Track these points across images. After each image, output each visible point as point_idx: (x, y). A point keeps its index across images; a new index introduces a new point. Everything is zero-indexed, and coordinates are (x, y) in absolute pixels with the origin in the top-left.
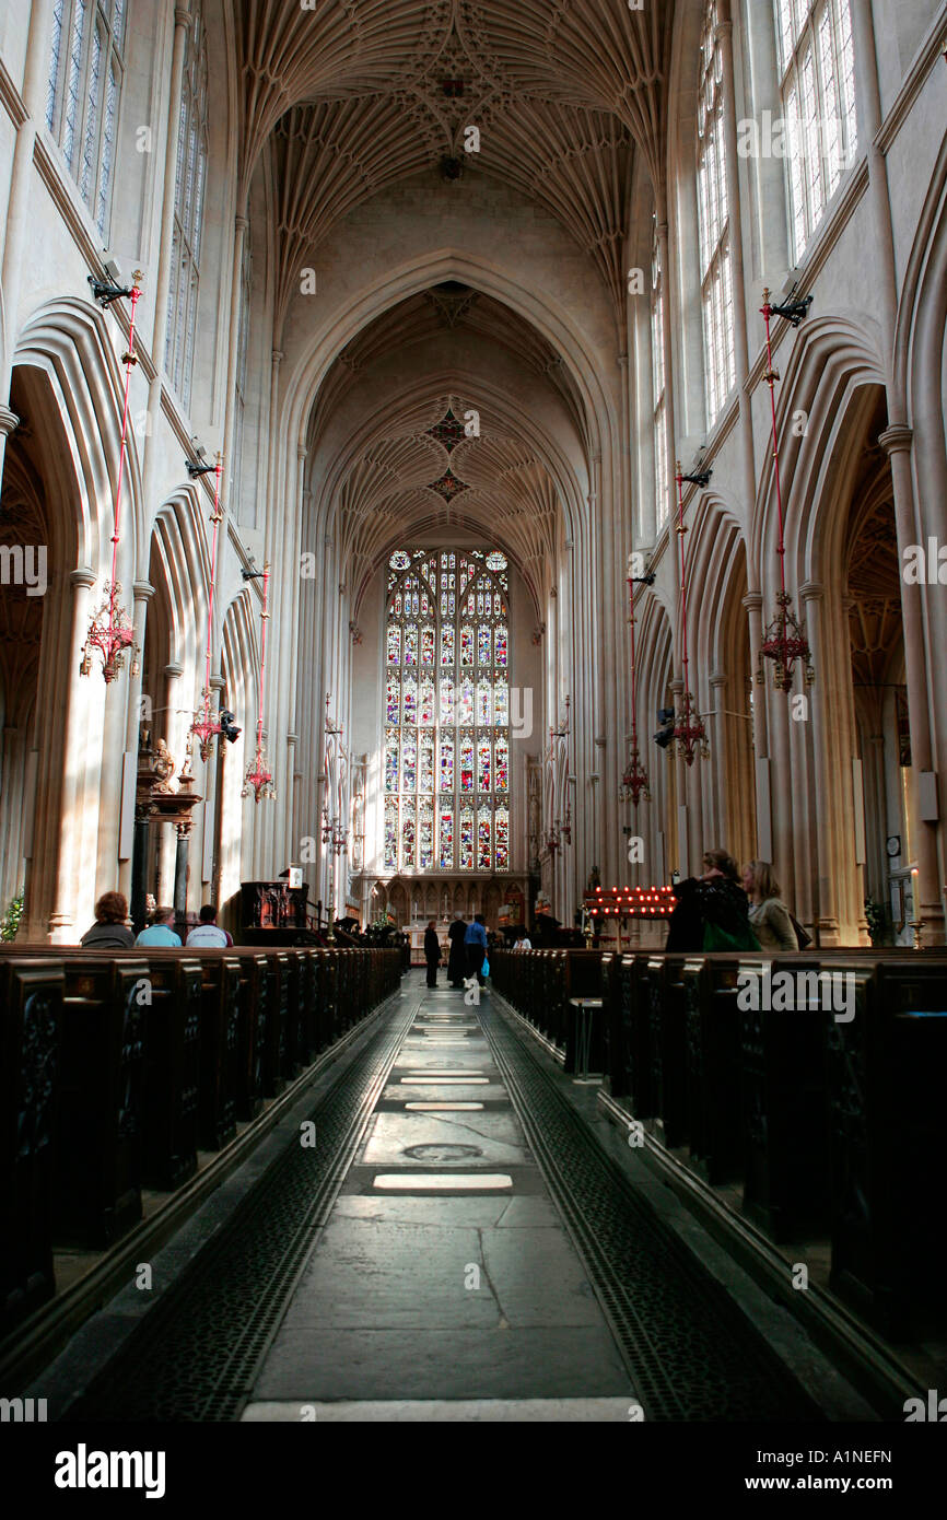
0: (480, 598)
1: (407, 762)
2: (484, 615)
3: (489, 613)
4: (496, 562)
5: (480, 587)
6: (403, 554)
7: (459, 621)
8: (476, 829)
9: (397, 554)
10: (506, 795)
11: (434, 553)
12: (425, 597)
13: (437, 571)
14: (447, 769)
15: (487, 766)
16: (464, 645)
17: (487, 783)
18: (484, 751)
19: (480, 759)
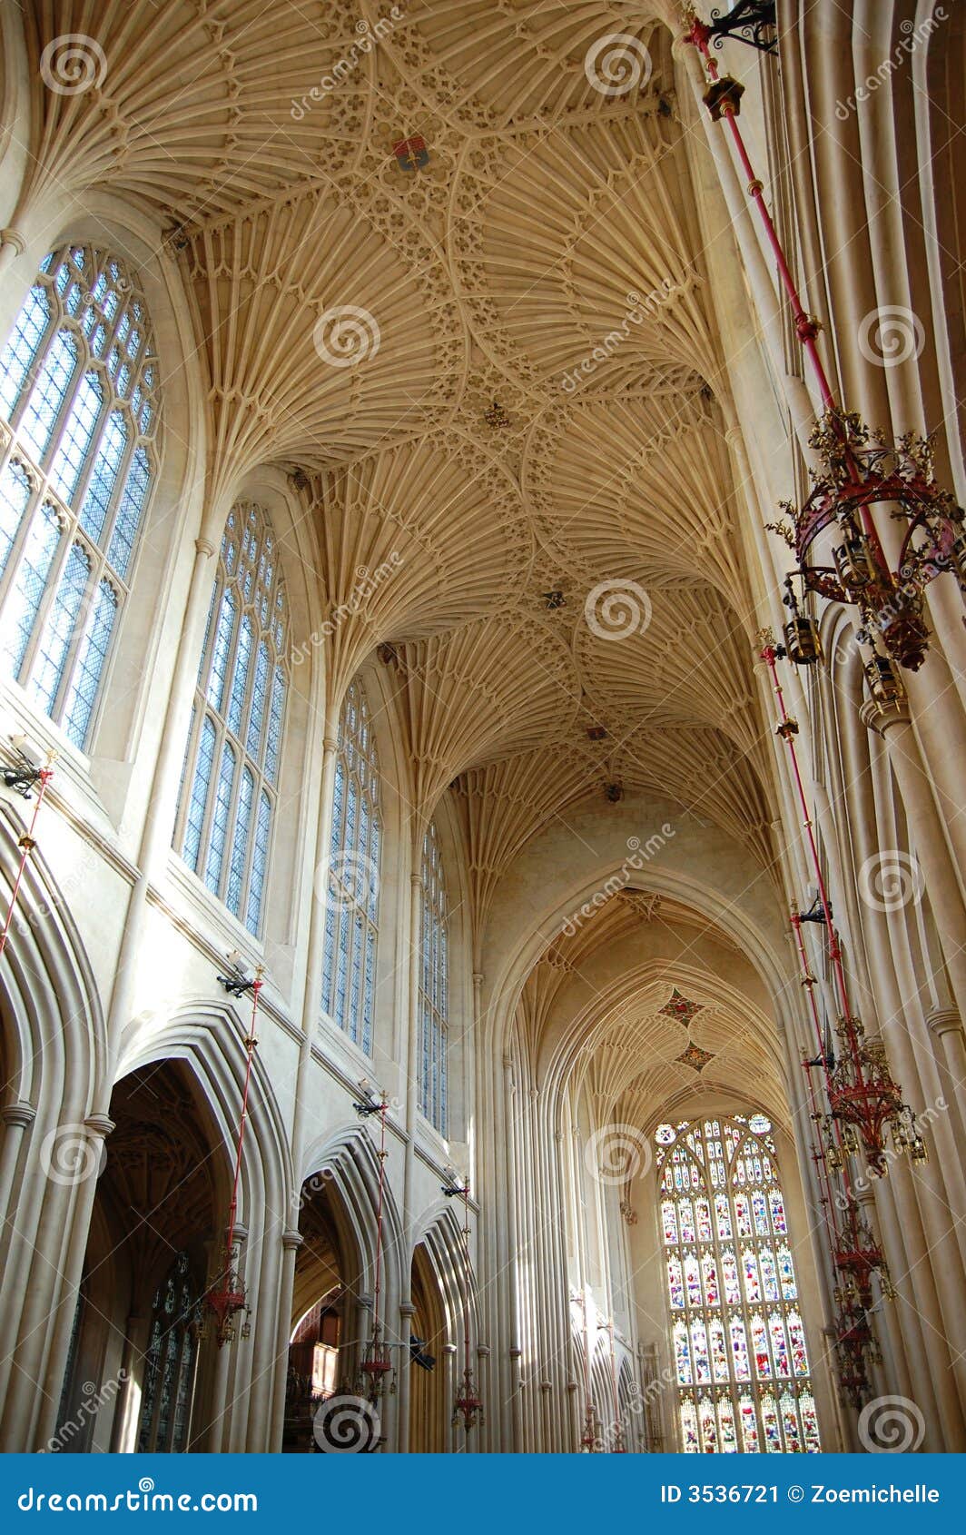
0: (749, 1163)
1: (697, 1348)
2: (756, 1181)
3: (760, 1178)
4: (760, 1125)
5: (746, 1152)
6: (667, 1127)
7: (731, 1190)
8: (781, 1421)
9: (662, 1128)
10: (807, 1379)
11: (697, 1122)
12: (694, 1168)
13: (701, 1140)
14: (740, 1353)
15: (782, 1347)
16: (740, 1214)
17: (785, 1366)
18: (777, 1329)
19: (773, 1339)
